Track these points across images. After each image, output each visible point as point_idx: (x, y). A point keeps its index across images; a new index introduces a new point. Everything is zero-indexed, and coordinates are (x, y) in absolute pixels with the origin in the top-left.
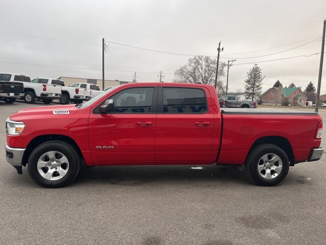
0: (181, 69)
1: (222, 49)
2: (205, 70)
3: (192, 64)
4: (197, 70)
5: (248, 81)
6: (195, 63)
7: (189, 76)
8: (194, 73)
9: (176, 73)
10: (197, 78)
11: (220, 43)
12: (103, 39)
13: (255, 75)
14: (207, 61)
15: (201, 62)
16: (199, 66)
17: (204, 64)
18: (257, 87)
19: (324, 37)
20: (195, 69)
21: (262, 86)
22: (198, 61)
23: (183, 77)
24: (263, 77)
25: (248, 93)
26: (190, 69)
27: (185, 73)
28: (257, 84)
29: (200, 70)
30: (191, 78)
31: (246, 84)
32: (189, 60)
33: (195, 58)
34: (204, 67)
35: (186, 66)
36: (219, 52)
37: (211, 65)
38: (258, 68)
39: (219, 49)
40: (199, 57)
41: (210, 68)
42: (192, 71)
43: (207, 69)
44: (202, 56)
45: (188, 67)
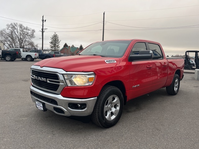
0: (1, 32)
1: (45, 21)
2: (20, 33)
3: (10, 28)
4: (14, 33)
6: (12, 27)
7: (8, 37)
8: (12, 34)
10: (14, 39)
11: (43, 17)
13: (55, 39)
14: (21, 27)
15: (16, 27)
16: (15, 30)
17: (19, 29)
20: (12, 32)
21: (60, 46)
22: (14, 27)
23: (3, 37)
25: (52, 50)
26: (8, 31)
27: (4, 35)
28: (57, 45)
29: (17, 33)
30: (9, 38)
31: (51, 44)
32: (7, 25)
33: (11, 24)
34: (19, 31)
35: (5, 29)
36: (43, 22)
37: (24, 30)
38: (57, 35)
39: (43, 21)
40: (15, 24)
41: (23, 32)
42: (10, 34)
43: (22, 32)
44: (17, 23)
45: (7, 30)
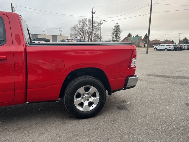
0: (75, 27)
2: (89, 27)
3: (81, 24)
4: (84, 28)
5: (113, 34)
6: (83, 23)
7: (80, 31)
8: (82, 29)
9: (71, 29)
10: (85, 32)
12: (12, 4)
13: (117, 30)
14: (90, 22)
15: (86, 22)
16: (85, 25)
17: (88, 23)
18: (118, 36)
19: (151, 3)
21: (121, 36)
22: (84, 22)
23: (76, 31)
24: (121, 31)
25: (114, 40)
27: (77, 29)
28: (118, 35)
29: (86, 27)
30: (81, 32)
32: (79, 21)
33: (82, 20)
34: (88, 25)
35: (77, 25)
36: (93, 14)
38: (118, 25)
39: (93, 12)
40: (85, 19)
42: (81, 28)
44: (86, 19)
45: (79, 25)
